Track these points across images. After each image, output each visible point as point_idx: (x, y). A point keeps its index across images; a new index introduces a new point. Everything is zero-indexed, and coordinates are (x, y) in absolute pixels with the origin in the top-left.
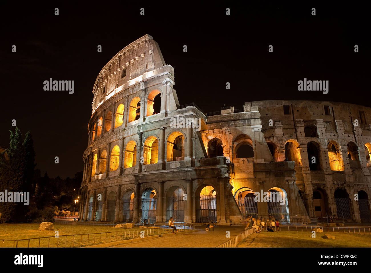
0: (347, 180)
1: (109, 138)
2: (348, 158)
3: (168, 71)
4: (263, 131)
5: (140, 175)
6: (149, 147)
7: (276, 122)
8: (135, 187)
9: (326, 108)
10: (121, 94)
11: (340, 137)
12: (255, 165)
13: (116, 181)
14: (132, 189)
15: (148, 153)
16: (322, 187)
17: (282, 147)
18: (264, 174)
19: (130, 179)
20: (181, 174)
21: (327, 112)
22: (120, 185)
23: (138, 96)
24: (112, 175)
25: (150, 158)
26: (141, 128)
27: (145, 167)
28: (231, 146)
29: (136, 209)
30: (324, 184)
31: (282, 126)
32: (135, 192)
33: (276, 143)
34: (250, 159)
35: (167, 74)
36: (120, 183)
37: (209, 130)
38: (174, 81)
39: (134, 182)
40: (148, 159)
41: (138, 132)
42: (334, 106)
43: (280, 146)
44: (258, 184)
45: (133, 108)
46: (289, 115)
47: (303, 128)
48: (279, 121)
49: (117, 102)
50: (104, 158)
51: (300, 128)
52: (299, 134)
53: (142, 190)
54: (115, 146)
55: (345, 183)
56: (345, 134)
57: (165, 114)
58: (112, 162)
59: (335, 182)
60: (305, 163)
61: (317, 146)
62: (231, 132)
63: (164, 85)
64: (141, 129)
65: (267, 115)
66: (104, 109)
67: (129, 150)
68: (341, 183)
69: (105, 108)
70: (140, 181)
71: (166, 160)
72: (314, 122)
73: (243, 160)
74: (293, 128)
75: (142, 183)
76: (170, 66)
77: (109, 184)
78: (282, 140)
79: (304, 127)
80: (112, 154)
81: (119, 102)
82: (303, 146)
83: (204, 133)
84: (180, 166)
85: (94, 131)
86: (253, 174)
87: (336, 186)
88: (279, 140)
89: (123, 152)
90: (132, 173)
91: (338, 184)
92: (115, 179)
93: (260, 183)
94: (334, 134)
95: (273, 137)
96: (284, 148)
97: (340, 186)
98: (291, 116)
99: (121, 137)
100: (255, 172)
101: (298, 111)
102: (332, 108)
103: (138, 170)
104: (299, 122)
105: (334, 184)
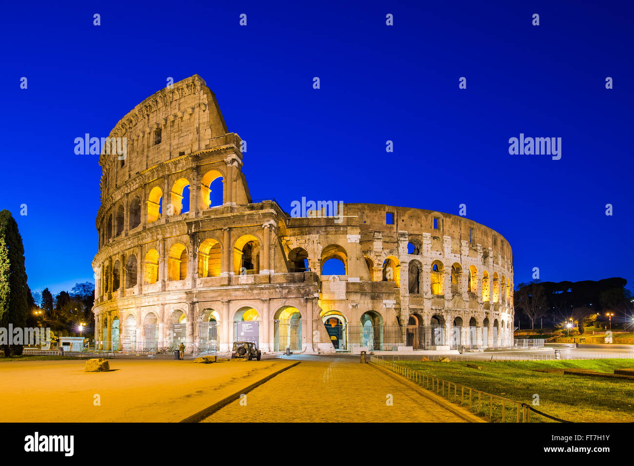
0: (446, 306)
1: (139, 237)
2: (450, 281)
3: (234, 143)
4: (361, 242)
5: (195, 292)
6: (206, 254)
7: (375, 233)
8: (186, 307)
9: (436, 221)
10: (155, 170)
11: (446, 256)
12: (348, 284)
13: (156, 299)
14: (182, 310)
15: (204, 262)
16: (419, 313)
17: (380, 264)
18: (359, 295)
19: (179, 297)
20: (255, 292)
21: (436, 226)
22: (162, 304)
23: (185, 178)
24: (148, 290)
25: (207, 269)
26: (193, 225)
27: (202, 281)
28: (319, 260)
29: (190, 335)
30: (422, 309)
31: (381, 239)
32: (187, 313)
33: (373, 260)
34: (342, 277)
35: (233, 147)
36: (163, 302)
37: (291, 236)
39: (185, 301)
40: (204, 271)
41: (188, 232)
42: (445, 218)
43: (378, 262)
44: (350, 307)
45: (176, 195)
46: (392, 225)
47: (407, 243)
48: (379, 232)
49: (149, 183)
51: (403, 242)
52: (400, 249)
53: (198, 311)
54: (151, 250)
55: (443, 309)
56: (451, 253)
57: (230, 209)
59: (434, 308)
60: (404, 284)
61: (419, 266)
62: (321, 242)
63: (228, 165)
64: (193, 227)
65: (365, 222)
66: (126, 192)
67: (173, 257)
68: (439, 309)
69: (127, 190)
70: (195, 300)
71: (232, 273)
72: (420, 236)
74: (395, 242)
75: (198, 302)
76: (237, 136)
77: (145, 302)
78: (380, 256)
80: (146, 260)
81: (152, 183)
82: (404, 264)
84: (253, 282)
86: (345, 294)
87: (434, 312)
88: (377, 256)
89: (165, 259)
90: (181, 288)
91: (436, 310)
92: (154, 296)
93: (353, 306)
94: (440, 252)
95: (370, 251)
96: (382, 266)
97: (438, 312)
98: (395, 226)
99: (160, 237)
100: (347, 292)
101: (403, 220)
102: (443, 220)
103: (191, 285)
104: (403, 235)
105: (432, 309)
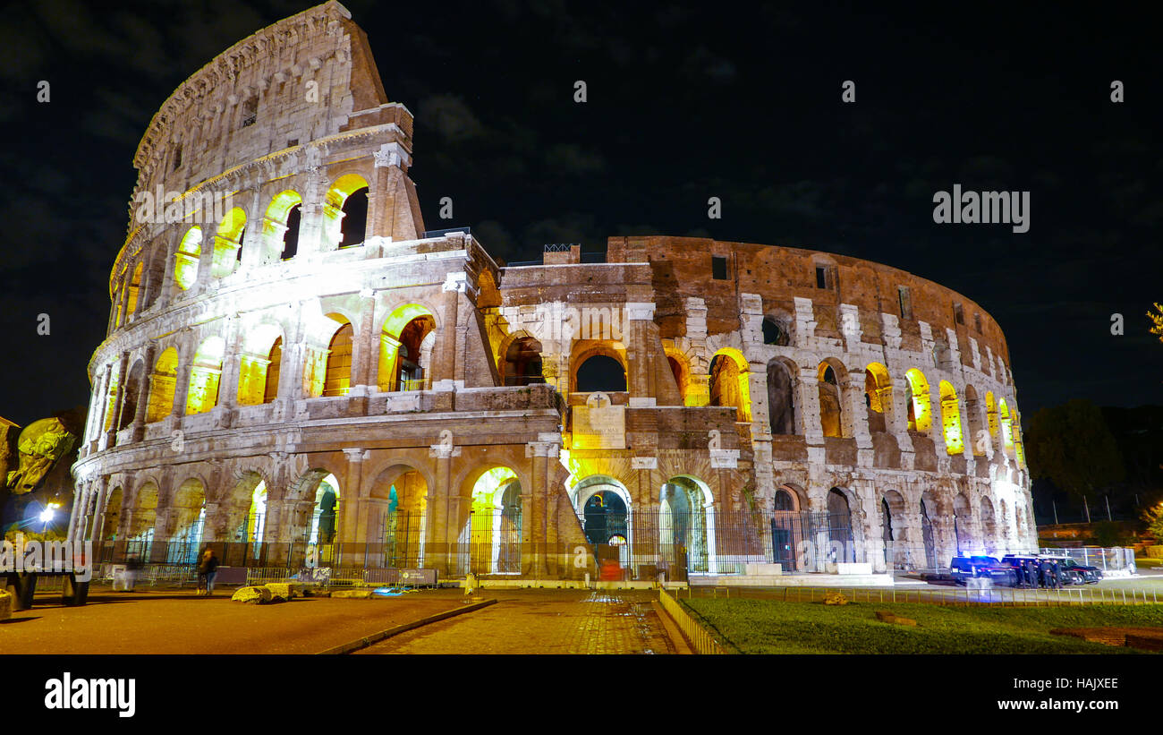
0: (860, 464)
2: (865, 406)
3: (395, 122)
4: (657, 319)
5: (291, 430)
6: (324, 347)
7: (690, 300)
9: (821, 272)
10: (236, 176)
11: (849, 350)
12: (629, 412)
13: (206, 446)
14: (259, 471)
15: (318, 363)
16: (798, 480)
18: (655, 438)
19: (256, 442)
20: (420, 430)
21: (823, 283)
22: (217, 459)
23: (294, 190)
24: (192, 427)
25: (323, 380)
27: (308, 404)
28: (566, 358)
30: (804, 473)
31: (704, 310)
32: (270, 479)
34: (617, 396)
35: (392, 131)
36: (220, 453)
37: (506, 306)
38: (411, 155)
40: (315, 383)
42: (840, 265)
43: (698, 363)
45: (273, 224)
46: (725, 282)
47: (760, 319)
48: (699, 297)
50: (166, 374)
51: (751, 318)
52: (747, 334)
53: (293, 475)
54: (209, 338)
55: (854, 471)
56: (862, 341)
57: (376, 252)
58: (196, 387)
59: (831, 469)
60: (759, 413)
61: (790, 371)
65: (667, 275)
67: (255, 351)
68: (845, 470)
70: (290, 449)
71: (374, 389)
72: (789, 305)
73: (599, 398)
74: (733, 319)
75: (296, 454)
76: (401, 109)
77: (183, 454)
78: (703, 348)
79: (763, 317)
80: (197, 360)
82: (757, 368)
83: (490, 313)
84: (418, 407)
85: (137, 286)
86: (623, 437)
87: (833, 479)
88: (696, 349)
89: (236, 357)
90: (262, 422)
92: (203, 439)
94: (836, 341)
95: (681, 337)
96: (706, 372)
97: (843, 478)
98: (731, 284)
99: (231, 310)
100: (629, 432)
101: (749, 272)
102: (836, 271)
103: (284, 414)
104: (750, 302)
105: (827, 473)
